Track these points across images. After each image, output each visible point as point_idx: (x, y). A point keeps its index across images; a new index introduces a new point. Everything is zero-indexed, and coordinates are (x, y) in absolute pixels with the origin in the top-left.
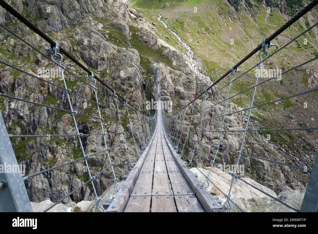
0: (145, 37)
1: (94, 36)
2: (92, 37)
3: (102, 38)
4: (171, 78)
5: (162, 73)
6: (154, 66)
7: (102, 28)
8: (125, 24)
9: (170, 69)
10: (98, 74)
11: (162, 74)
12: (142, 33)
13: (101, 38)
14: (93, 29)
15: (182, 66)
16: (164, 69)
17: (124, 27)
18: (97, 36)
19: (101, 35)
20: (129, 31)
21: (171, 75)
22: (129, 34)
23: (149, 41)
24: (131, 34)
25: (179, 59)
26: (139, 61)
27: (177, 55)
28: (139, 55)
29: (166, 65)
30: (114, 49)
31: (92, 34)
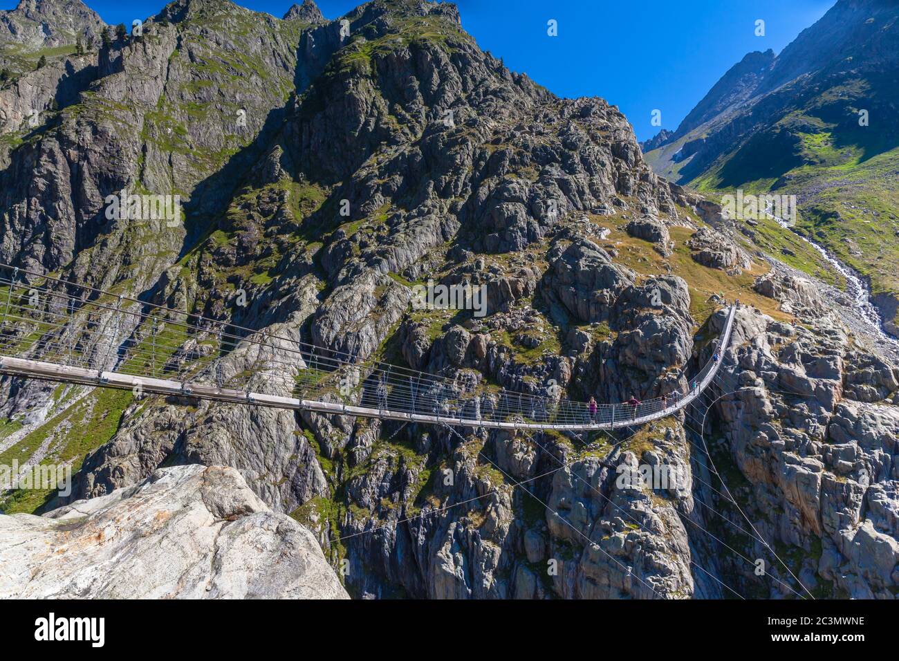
0: (707, 250)
1: (586, 253)
2: (582, 255)
3: (604, 256)
4: (770, 341)
5: (744, 329)
6: (723, 313)
7: (606, 236)
8: (658, 226)
9: (767, 321)
10: (588, 331)
11: (745, 332)
12: (699, 241)
13: (602, 257)
14: (587, 240)
15: (810, 315)
16: (749, 320)
17: (655, 230)
18: (592, 253)
19: (602, 250)
20: (668, 238)
21: (769, 333)
22: (669, 243)
23: (718, 258)
24: (672, 246)
25: (802, 297)
26: (686, 302)
27: (796, 287)
28: (686, 290)
29: (756, 311)
30: (628, 277)
31: (583, 249)
